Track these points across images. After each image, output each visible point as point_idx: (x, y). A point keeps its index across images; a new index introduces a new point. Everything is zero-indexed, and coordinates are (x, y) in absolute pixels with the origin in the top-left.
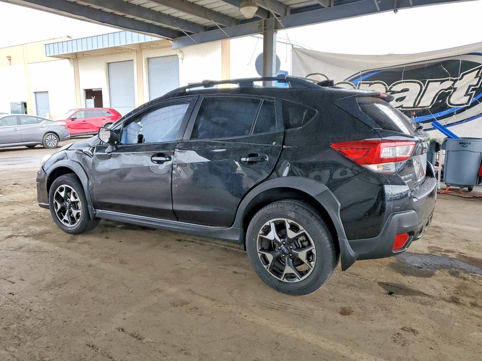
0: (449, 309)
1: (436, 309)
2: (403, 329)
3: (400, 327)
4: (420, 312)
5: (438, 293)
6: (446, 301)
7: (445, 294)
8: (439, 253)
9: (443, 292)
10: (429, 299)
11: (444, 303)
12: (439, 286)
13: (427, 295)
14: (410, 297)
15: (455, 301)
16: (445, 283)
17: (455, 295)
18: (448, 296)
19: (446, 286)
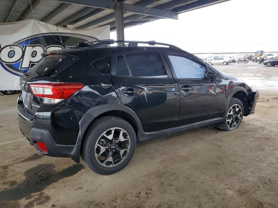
0: (6, 163)
1: (11, 159)
2: (19, 148)
3: (20, 148)
4: (17, 155)
5: (15, 166)
6: (9, 165)
7: (12, 168)
8: (36, 197)
9: (13, 168)
10: (17, 162)
11: (10, 164)
12: (17, 170)
13: (20, 162)
14: (26, 158)
15: (5, 167)
16: (15, 173)
17: (6, 170)
18: (9, 167)
19: (13, 172)
